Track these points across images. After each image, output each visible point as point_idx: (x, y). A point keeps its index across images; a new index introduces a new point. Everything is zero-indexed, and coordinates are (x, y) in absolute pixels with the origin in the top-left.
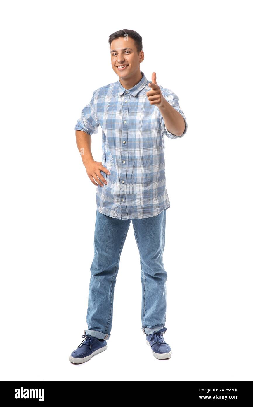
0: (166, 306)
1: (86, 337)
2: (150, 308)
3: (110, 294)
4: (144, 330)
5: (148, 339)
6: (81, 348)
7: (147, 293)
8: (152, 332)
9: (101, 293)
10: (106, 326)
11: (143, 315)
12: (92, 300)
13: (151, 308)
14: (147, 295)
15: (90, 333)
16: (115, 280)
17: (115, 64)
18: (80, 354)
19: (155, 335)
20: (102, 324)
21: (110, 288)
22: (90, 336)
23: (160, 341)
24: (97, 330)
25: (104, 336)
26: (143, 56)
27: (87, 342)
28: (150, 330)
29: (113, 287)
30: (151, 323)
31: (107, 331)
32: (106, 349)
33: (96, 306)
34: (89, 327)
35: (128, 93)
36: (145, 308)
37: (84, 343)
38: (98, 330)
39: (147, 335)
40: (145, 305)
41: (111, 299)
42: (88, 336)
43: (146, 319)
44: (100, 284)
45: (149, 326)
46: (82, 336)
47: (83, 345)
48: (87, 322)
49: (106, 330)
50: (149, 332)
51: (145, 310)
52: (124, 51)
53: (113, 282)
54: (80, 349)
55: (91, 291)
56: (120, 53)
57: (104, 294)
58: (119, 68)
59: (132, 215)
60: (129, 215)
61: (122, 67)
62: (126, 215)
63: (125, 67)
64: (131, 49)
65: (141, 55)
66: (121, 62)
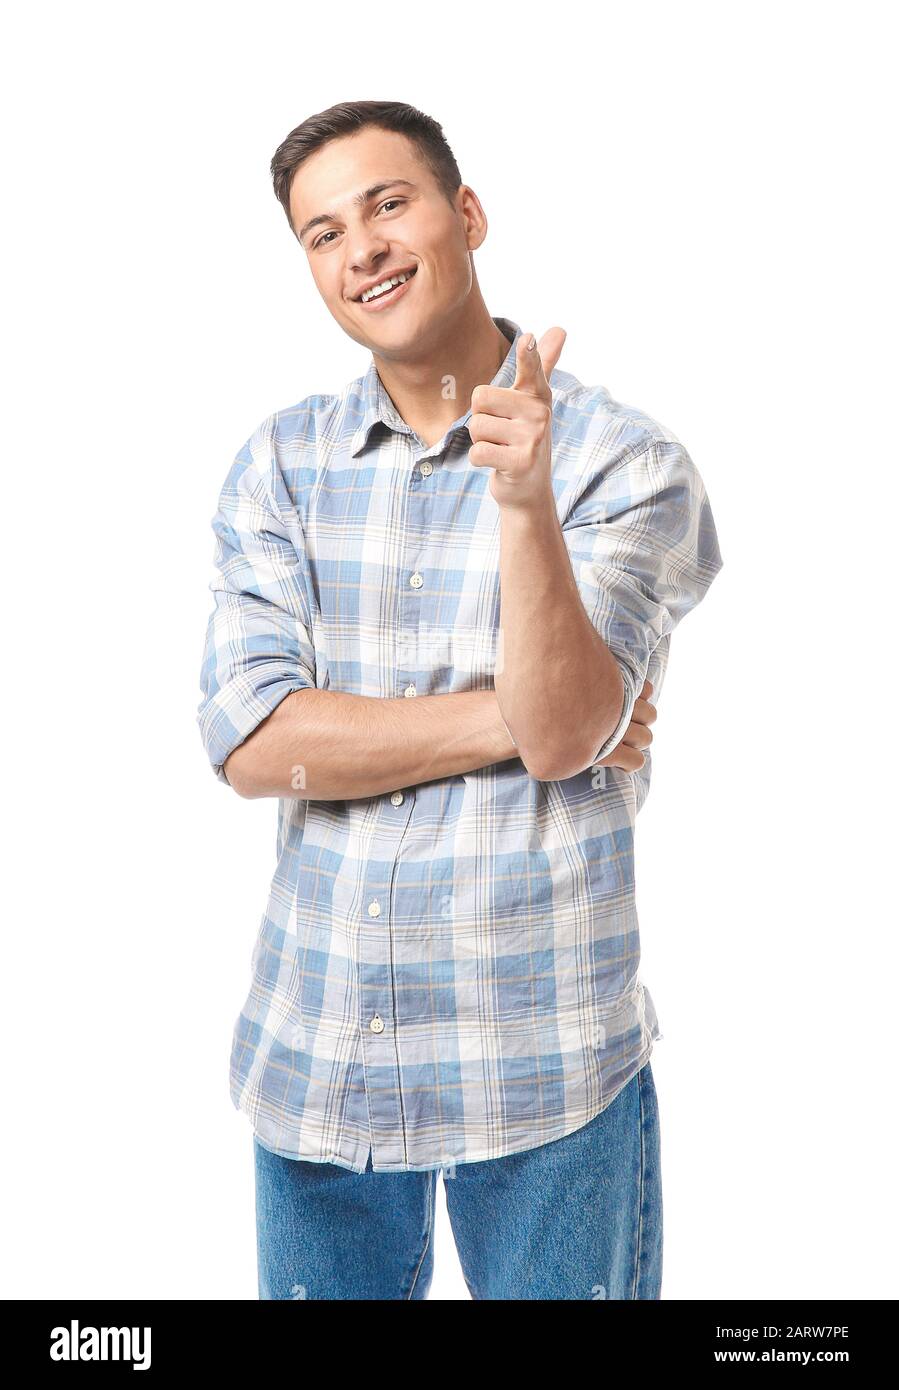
17: (343, 286)
52: (371, 203)
56: (352, 217)
58: (370, 300)
59: (428, 1141)
60: (415, 1138)
61: (387, 286)
62: (395, 1138)
63: (400, 284)
64: (405, 183)
65: (467, 211)
66: (370, 265)
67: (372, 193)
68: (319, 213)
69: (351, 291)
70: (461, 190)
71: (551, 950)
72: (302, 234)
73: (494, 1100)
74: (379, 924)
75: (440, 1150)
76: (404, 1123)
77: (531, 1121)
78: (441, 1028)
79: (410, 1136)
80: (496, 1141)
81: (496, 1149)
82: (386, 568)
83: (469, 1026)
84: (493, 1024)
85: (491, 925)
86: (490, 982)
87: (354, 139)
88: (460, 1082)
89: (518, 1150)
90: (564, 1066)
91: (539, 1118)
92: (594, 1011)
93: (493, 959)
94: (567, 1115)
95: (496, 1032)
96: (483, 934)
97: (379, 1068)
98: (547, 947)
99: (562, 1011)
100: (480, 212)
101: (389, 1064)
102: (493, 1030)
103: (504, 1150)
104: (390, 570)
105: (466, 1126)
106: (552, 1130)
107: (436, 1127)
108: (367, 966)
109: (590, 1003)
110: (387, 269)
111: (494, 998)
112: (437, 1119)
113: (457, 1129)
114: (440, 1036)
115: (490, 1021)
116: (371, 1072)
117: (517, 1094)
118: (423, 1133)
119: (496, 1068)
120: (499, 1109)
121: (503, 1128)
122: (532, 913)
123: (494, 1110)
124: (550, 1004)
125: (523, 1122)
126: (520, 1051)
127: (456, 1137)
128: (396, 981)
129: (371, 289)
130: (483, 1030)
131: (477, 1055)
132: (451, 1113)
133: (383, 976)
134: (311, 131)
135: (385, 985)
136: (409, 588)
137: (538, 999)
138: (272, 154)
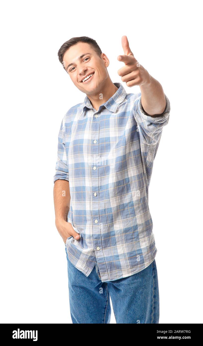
17: (78, 79)
52: (82, 59)
58: (85, 81)
59: (114, 274)
60: (110, 273)
61: (88, 77)
62: (106, 274)
63: (91, 76)
64: (89, 54)
65: (104, 59)
66: (84, 73)
67: (82, 57)
68: (70, 63)
69: (80, 80)
70: (102, 54)
71: (137, 225)
72: (67, 69)
73: (128, 262)
74: (97, 225)
75: (117, 275)
76: (107, 270)
77: (137, 266)
78: (113, 247)
79: (109, 273)
80: (129, 272)
81: (130, 274)
82: (89, 140)
83: (119, 246)
84: (125, 244)
85: (122, 221)
86: (123, 234)
87: (76, 45)
88: (119, 259)
89: (135, 273)
90: (142, 251)
91: (139, 265)
92: (147, 238)
93: (124, 229)
94: (145, 263)
95: (126, 246)
96: (121, 223)
97: (100, 258)
98: (136, 224)
99: (141, 239)
100: (107, 59)
101: (102, 257)
102: (125, 246)
103: (132, 274)
104: (90, 140)
105: (122, 269)
106: (142, 267)
107: (115, 270)
108: (95, 235)
109: (146, 236)
110: (87, 73)
111: (125, 238)
112: (115, 268)
113: (120, 270)
114: (113, 249)
115: (124, 243)
116: (98, 259)
117: (133, 260)
118: (112, 272)
119: (127, 255)
120: (129, 264)
121: (131, 269)
122: (131, 217)
123: (128, 265)
124: (138, 238)
125: (135, 266)
126: (132, 250)
127: (120, 272)
128: (102, 238)
129: (84, 79)
130: (123, 246)
131: (122, 253)
132: (118, 267)
133: (99, 237)
134: (66, 45)
135: (100, 239)
136: (94, 144)
137: (135, 237)
138: (58, 52)
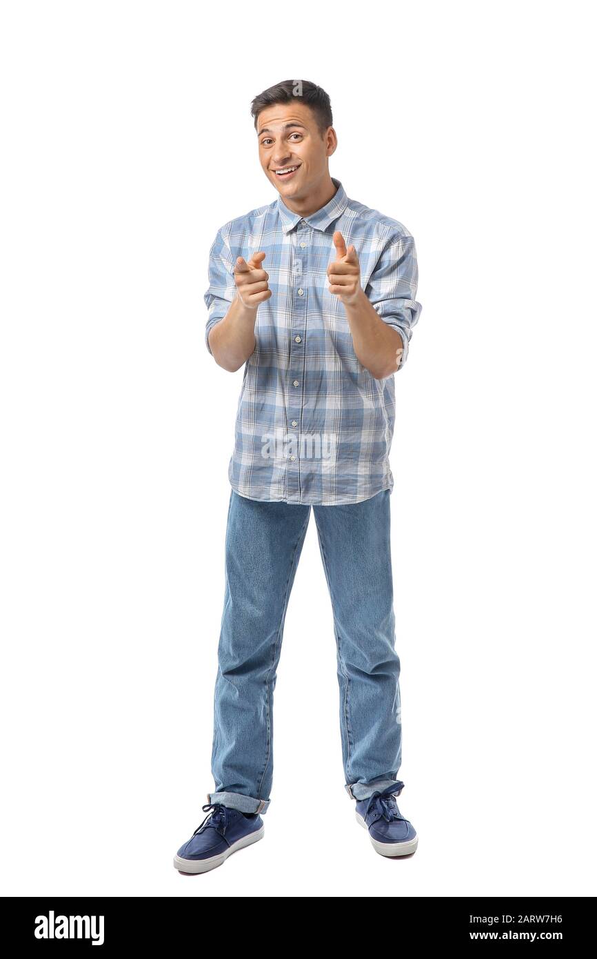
0: (400, 730)
1: (212, 810)
2: (363, 737)
3: (264, 708)
4: (352, 790)
5: (360, 810)
6: (202, 836)
7: (354, 707)
8: (369, 794)
9: (242, 710)
10: (259, 782)
11: (347, 755)
12: (223, 724)
13: (366, 738)
14: (352, 712)
15: (222, 798)
16: (274, 677)
17: (269, 164)
18: (199, 851)
19: (378, 800)
20: (248, 778)
21: (265, 696)
22: (222, 805)
23: (390, 814)
24: (237, 790)
25: (256, 805)
26: (333, 139)
27: (215, 822)
28: (365, 788)
29: (270, 692)
30: (366, 771)
31: (262, 792)
32: (261, 837)
33: (234, 736)
34: (217, 785)
35: (307, 226)
36: (349, 739)
37: (208, 823)
38: (241, 790)
39: (358, 801)
40: (348, 732)
41: (268, 718)
42: (218, 808)
43: (355, 764)
44: (237, 693)
45: (362, 778)
46: (204, 807)
47: (206, 828)
48: (212, 773)
49: (258, 791)
50: (362, 793)
51: (351, 743)
53: (270, 682)
54: (198, 838)
55: (219, 706)
56: (278, 138)
57: (249, 710)
58: (278, 174)
61: (287, 171)
62: (297, 493)
63: (292, 171)
65: (329, 139)
66: (281, 162)
69: (272, 168)
76: (300, 489)
77: (345, 495)
88: (322, 479)
90: (357, 478)
91: (348, 494)
101: (296, 472)
110: (288, 164)
119: (335, 477)
125: (342, 495)
127: (319, 497)
136: (298, 296)
